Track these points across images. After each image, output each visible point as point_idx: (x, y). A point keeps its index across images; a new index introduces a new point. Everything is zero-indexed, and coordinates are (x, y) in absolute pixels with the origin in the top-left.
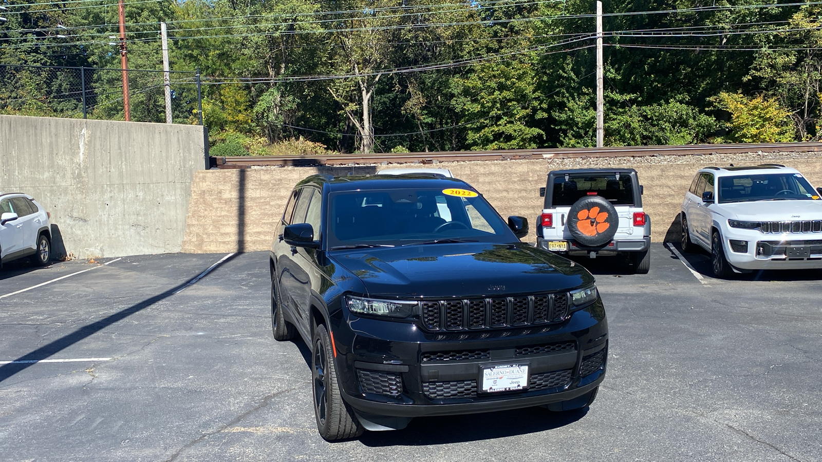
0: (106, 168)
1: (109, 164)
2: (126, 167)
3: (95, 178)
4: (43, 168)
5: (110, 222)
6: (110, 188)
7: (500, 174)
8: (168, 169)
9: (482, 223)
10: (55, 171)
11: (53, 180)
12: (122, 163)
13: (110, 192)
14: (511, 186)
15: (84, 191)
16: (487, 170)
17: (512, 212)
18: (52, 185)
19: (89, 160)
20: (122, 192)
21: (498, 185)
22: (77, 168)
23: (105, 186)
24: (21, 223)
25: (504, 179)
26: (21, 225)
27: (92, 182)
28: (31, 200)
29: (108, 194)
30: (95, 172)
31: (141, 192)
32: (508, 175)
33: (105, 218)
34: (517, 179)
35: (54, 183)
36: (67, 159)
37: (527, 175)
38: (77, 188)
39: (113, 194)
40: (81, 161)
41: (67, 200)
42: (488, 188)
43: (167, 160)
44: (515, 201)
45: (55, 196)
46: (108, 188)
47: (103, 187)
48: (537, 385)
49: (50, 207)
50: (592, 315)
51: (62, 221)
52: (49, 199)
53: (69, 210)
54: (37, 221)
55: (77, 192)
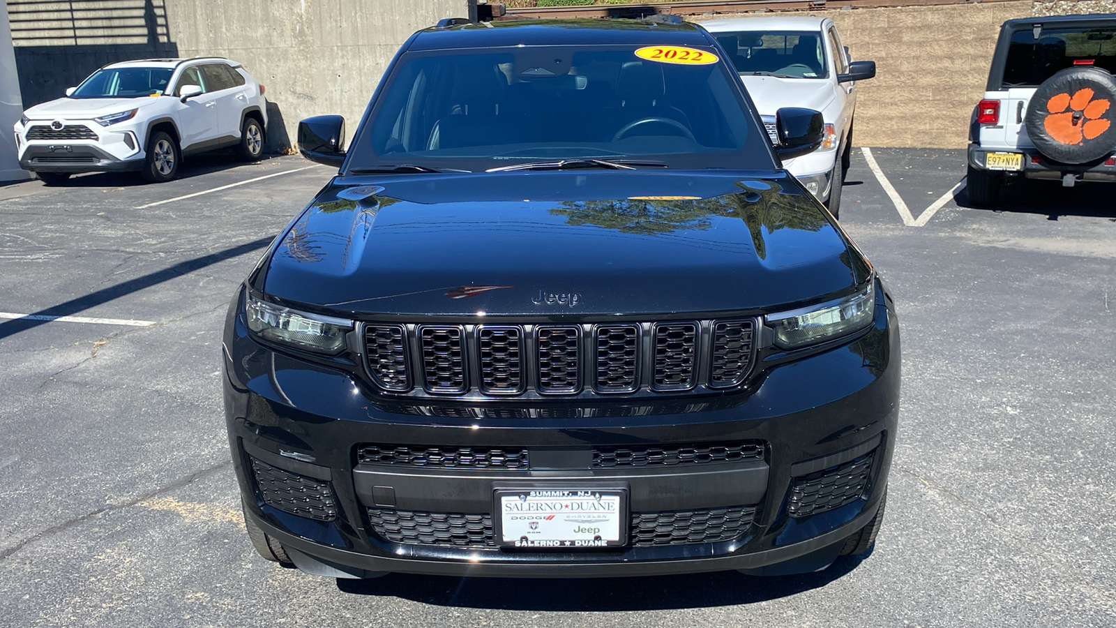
0: (336, 21)
1: (338, 15)
2: (361, 20)
3: (321, 37)
4: (256, 21)
5: (344, 101)
6: (342, 51)
7: (941, 28)
8: (417, 24)
9: (902, 113)
10: (270, 26)
11: (268, 38)
12: (356, 14)
13: (342, 57)
14: (960, 49)
15: (308, 56)
16: (918, 21)
17: (957, 95)
18: (268, 46)
19: (314, 10)
20: (358, 58)
21: (936, 47)
22: (299, 22)
23: (335, 48)
24: (213, 101)
25: (948, 37)
26: (212, 103)
27: (319, 43)
28: (234, 68)
29: (340, 60)
30: (321, 27)
31: (383, 58)
32: (955, 30)
33: (336, 95)
34: (972, 36)
35: (271, 44)
36: (286, 8)
37: (991, 29)
38: (300, 51)
39: (346, 61)
40: (303, 12)
41: (287, 68)
42: (918, 53)
43: (416, 10)
44: (965, 75)
45: (272, 63)
46: (339, 52)
47: (332, 50)
48: (657, 536)
49: (267, 78)
50: (867, 362)
51: (283, 98)
52: (265, 66)
53: (290, 83)
54: (241, 98)
55: (299, 57)
